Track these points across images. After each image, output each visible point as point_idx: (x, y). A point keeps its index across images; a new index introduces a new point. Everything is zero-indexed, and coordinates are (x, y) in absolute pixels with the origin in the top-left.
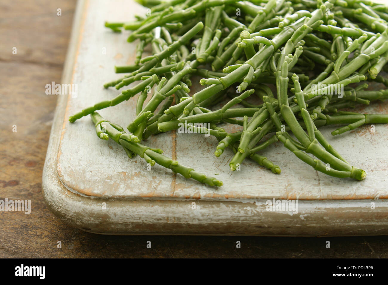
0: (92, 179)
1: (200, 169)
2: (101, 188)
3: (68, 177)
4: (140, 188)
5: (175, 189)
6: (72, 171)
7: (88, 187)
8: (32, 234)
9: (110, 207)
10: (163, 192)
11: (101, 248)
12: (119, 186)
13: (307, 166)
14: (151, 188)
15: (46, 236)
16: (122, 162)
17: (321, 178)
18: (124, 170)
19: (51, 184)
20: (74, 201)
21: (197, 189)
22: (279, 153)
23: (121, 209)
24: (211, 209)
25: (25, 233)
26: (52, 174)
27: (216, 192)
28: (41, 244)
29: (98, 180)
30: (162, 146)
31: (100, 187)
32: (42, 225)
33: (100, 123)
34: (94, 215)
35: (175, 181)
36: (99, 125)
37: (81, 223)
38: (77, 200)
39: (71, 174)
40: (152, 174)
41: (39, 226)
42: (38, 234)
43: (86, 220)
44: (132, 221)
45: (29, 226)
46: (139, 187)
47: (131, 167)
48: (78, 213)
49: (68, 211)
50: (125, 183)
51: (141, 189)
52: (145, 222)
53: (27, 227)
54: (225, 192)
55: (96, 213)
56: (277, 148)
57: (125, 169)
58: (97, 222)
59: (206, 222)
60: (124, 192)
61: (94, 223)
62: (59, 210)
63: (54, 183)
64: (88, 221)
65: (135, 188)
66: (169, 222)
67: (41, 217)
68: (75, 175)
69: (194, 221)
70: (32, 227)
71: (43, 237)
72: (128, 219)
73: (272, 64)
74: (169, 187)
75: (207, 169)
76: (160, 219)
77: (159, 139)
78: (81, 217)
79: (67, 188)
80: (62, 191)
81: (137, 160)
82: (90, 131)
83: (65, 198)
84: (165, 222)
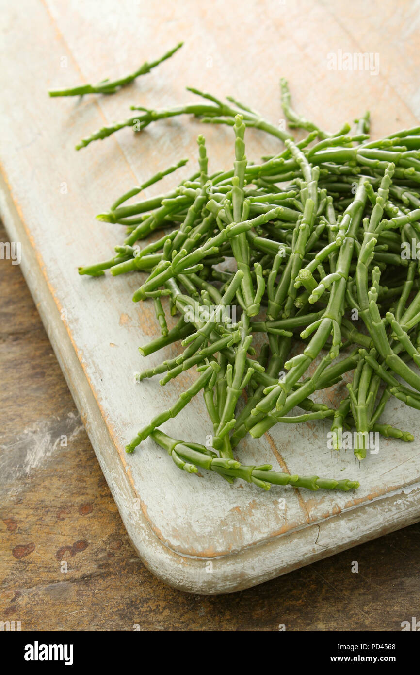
0: (204, 533)
1: (320, 469)
2: (223, 542)
3: (175, 539)
4: (267, 524)
5: (308, 510)
6: (174, 530)
7: (206, 546)
8: (147, 612)
9: (244, 562)
10: (296, 521)
11: (237, 600)
12: (242, 531)
14: (280, 520)
15: (164, 608)
16: (225, 493)
18: (235, 505)
19: (155, 553)
20: (196, 568)
21: (333, 500)
23: (257, 559)
24: (358, 519)
25: (137, 613)
26: (147, 537)
27: (356, 497)
28: (165, 621)
29: (212, 532)
30: (258, 449)
31: (221, 541)
32: (151, 594)
33: (173, 449)
34: (229, 578)
35: (301, 499)
36: (173, 451)
37: (215, 591)
38: (200, 567)
39: (176, 534)
40: (270, 498)
41: (148, 597)
42: (154, 608)
43: (221, 586)
44: (274, 568)
45: (136, 601)
46: (265, 524)
47: (240, 496)
48: (208, 581)
49: (194, 582)
50: (246, 524)
51: (269, 525)
52: (289, 563)
53: (134, 603)
54: (365, 492)
55: (230, 575)
57: (234, 503)
58: (235, 585)
59: (358, 536)
60: (252, 537)
61: (231, 586)
62: (181, 584)
63: (158, 551)
64: (224, 586)
65: (262, 527)
66: (316, 553)
67: (142, 584)
68: (182, 533)
69: (344, 540)
70: (140, 601)
71: (161, 611)
72: (269, 567)
73: (351, 301)
74: (299, 511)
75: (328, 466)
76: (306, 554)
77: (249, 441)
78: (213, 585)
79: (180, 554)
80: (175, 559)
81: (241, 483)
82: (160, 458)
83: (183, 567)
84: (312, 554)
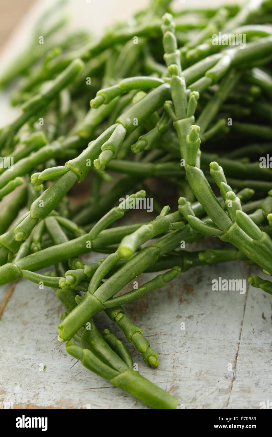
13: (222, 347)
17: (239, 373)
22: (181, 317)
56: (182, 305)
